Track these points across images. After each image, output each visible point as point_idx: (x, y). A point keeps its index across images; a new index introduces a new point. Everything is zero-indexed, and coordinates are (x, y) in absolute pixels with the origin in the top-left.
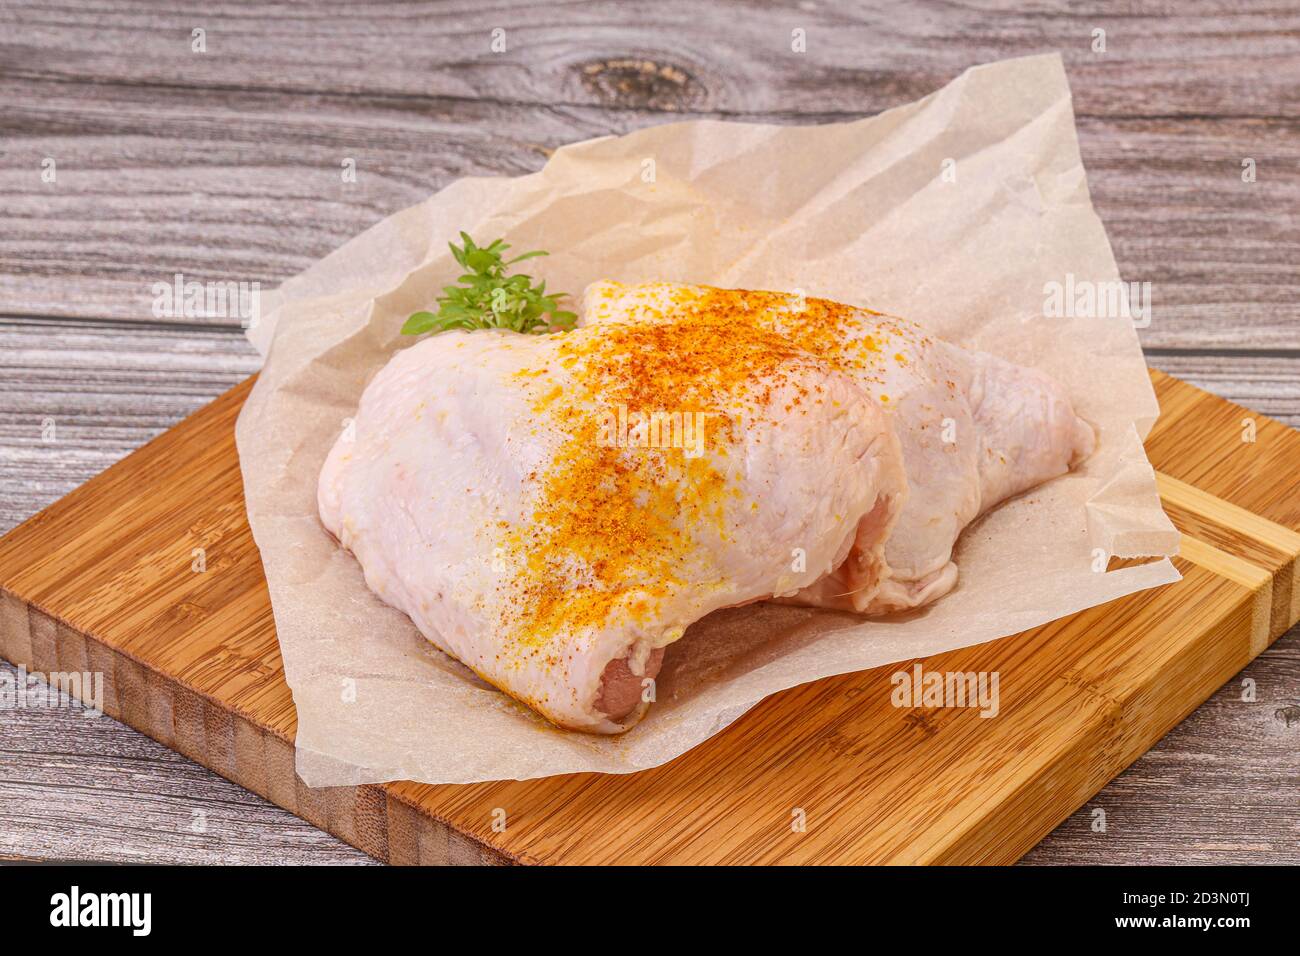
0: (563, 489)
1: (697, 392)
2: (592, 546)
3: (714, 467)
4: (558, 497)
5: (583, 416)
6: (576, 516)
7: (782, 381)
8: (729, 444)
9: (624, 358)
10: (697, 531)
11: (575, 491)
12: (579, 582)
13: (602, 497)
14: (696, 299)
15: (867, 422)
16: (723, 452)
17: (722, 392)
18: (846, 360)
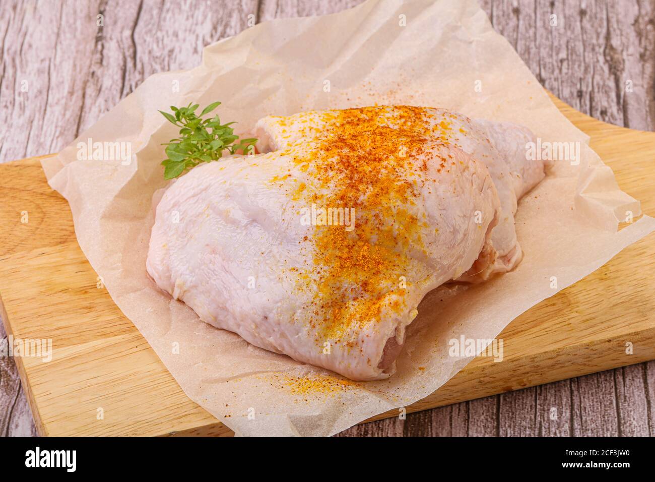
0: (327, 243)
1: (387, 172)
2: (356, 274)
3: (410, 213)
4: (326, 248)
5: (325, 198)
6: (340, 258)
7: (430, 155)
8: (414, 198)
9: (336, 159)
10: (410, 251)
11: (335, 243)
12: (354, 296)
13: (351, 243)
14: (335, 118)
15: (479, 170)
16: (413, 203)
17: (400, 168)
18: (436, 137)
